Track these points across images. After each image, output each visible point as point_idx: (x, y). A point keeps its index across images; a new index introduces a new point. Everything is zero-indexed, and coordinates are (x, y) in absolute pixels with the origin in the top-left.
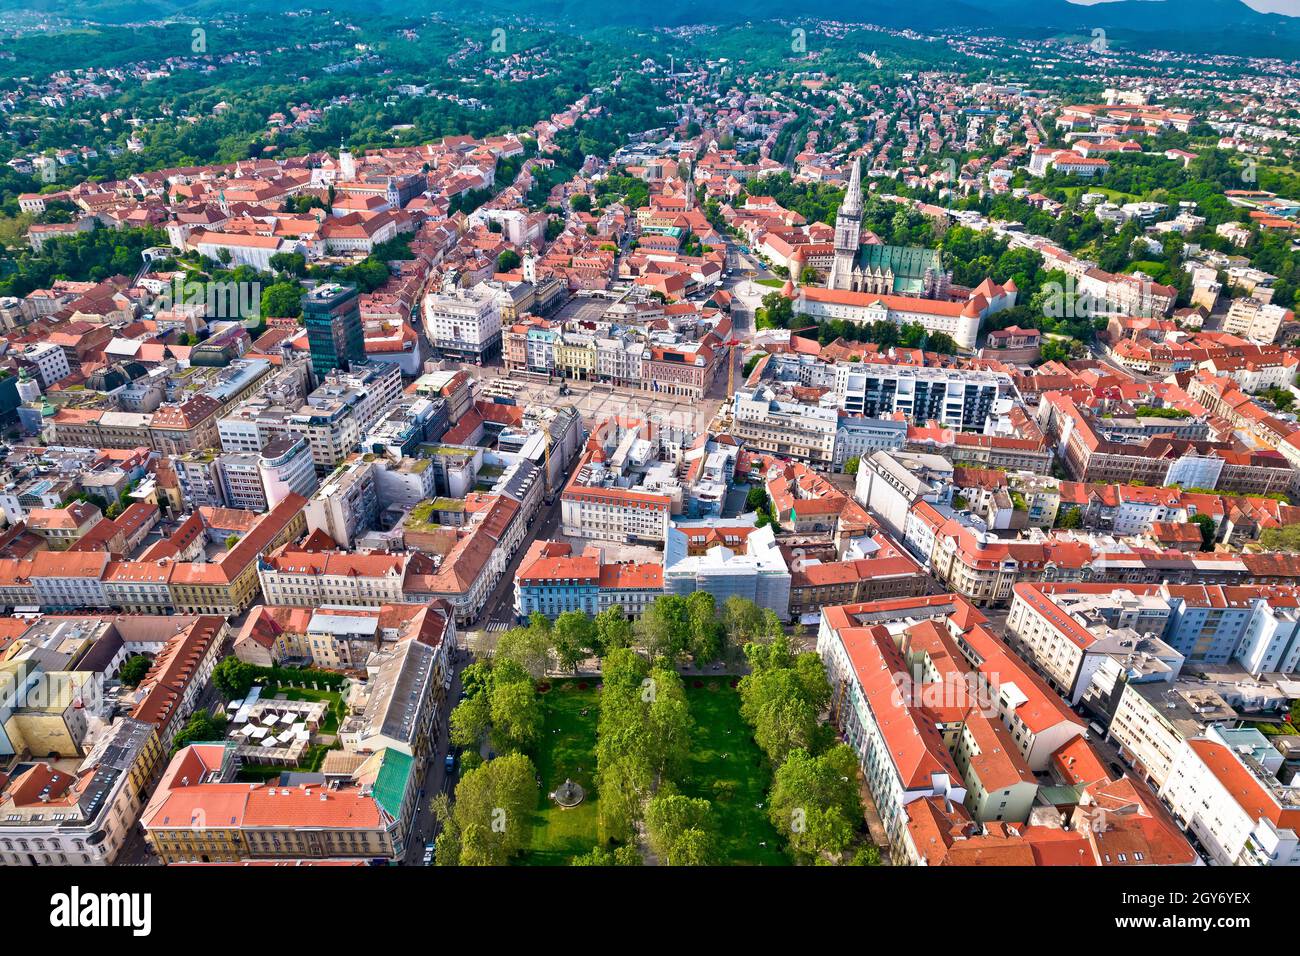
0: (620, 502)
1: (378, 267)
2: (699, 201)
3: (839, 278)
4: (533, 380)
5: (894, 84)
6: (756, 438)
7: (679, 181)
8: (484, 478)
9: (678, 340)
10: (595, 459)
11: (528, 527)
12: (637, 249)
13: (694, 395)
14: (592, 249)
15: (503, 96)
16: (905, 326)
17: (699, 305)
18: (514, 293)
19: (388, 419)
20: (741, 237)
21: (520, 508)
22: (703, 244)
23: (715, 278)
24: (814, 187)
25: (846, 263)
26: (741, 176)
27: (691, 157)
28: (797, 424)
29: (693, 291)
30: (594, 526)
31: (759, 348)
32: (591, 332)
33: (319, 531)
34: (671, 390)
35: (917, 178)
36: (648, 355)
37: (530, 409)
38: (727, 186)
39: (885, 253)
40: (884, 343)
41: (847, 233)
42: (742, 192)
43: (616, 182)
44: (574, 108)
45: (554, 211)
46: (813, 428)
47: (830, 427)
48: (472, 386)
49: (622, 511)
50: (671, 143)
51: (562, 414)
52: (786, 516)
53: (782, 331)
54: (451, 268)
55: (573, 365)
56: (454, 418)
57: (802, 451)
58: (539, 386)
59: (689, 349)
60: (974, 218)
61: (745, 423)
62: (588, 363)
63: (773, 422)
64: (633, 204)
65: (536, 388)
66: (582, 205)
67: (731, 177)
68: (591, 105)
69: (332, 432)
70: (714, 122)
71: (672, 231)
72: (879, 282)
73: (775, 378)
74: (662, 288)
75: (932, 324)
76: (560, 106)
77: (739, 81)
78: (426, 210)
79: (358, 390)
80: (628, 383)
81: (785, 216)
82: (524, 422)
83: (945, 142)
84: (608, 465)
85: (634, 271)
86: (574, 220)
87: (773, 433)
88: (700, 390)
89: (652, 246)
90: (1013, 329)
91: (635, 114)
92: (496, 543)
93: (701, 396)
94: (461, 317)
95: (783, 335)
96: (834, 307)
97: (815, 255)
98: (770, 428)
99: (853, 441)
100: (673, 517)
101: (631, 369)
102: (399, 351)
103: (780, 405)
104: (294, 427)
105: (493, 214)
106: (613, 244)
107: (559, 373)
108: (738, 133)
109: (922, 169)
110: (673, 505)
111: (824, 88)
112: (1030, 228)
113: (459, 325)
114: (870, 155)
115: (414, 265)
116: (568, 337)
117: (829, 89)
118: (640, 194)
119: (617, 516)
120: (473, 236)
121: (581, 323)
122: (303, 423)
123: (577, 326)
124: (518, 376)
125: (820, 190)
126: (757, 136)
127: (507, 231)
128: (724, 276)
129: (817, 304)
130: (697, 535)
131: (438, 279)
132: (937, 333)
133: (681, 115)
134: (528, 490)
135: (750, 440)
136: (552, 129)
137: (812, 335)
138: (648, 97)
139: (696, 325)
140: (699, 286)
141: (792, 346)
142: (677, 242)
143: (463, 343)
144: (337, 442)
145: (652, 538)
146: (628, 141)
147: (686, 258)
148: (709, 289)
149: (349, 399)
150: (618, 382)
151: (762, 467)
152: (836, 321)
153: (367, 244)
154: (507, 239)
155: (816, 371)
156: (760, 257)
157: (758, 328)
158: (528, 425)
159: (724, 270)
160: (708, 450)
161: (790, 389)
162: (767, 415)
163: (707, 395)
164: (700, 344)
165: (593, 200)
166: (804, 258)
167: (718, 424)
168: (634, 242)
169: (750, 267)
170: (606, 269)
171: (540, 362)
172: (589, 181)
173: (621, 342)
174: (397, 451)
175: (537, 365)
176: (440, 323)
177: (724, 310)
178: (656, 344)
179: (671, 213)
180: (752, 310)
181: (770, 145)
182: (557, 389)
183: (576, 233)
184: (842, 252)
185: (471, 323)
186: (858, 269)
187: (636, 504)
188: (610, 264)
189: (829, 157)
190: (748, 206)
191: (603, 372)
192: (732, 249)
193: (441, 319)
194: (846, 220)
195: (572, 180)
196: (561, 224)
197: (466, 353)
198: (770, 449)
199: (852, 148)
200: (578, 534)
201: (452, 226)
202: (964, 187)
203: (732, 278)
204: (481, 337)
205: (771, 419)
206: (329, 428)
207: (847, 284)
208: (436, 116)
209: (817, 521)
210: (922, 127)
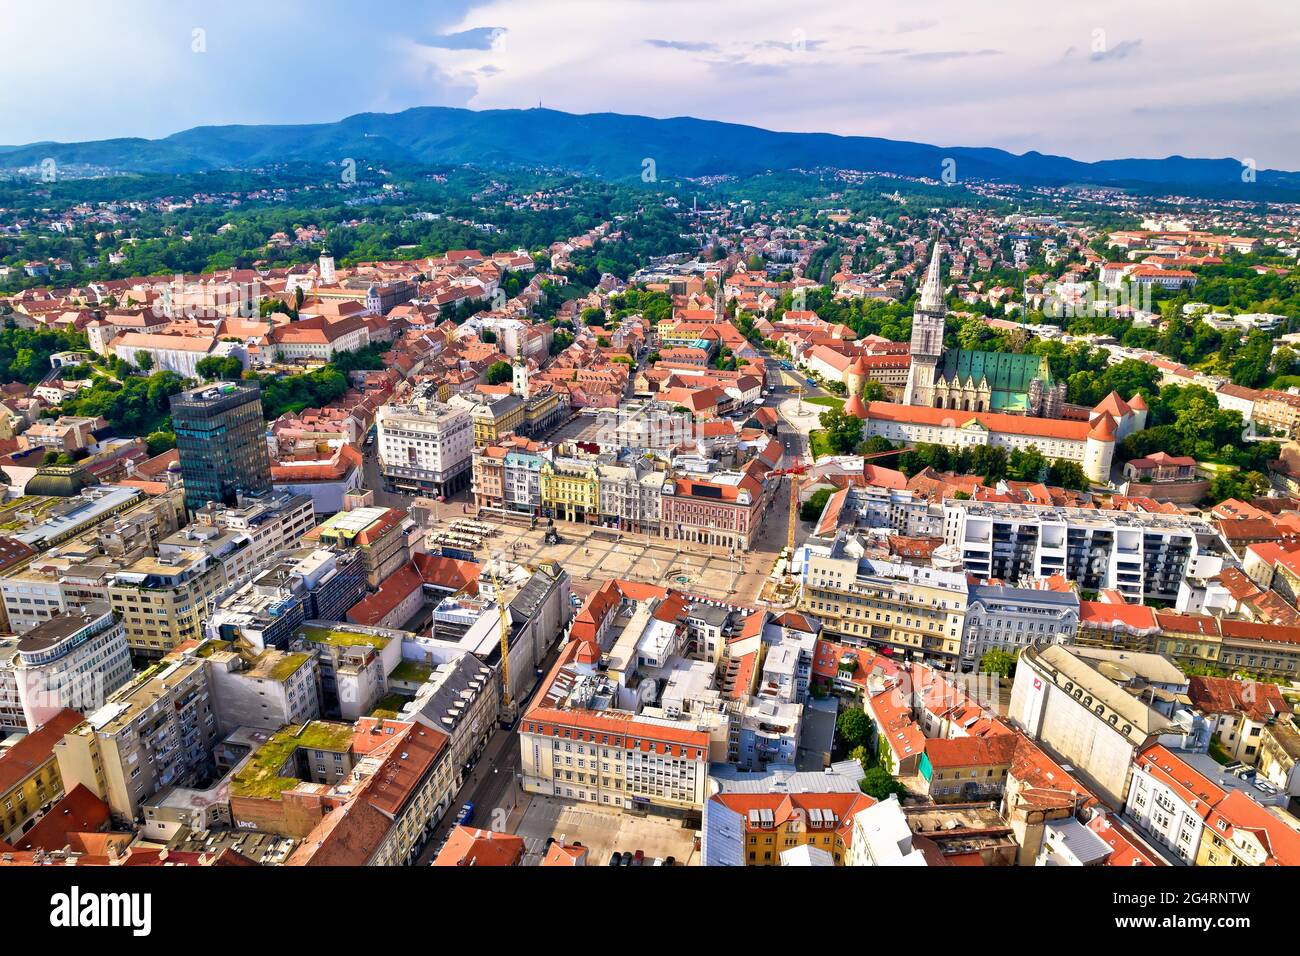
0: (621, 740)
1: (334, 377)
2: (729, 315)
3: (918, 392)
4: (510, 521)
5: (924, 216)
6: (837, 615)
7: (706, 295)
8: (399, 684)
9: (712, 469)
10: (582, 658)
11: (466, 773)
12: (657, 363)
13: (735, 544)
14: (603, 362)
15: (520, 221)
16: (1017, 455)
17: (737, 425)
18: (497, 407)
19: (260, 583)
20: (781, 351)
21: (447, 746)
22: (737, 357)
23: (754, 395)
24: (859, 303)
25: (928, 372)
26: (773, 293)
27: (717, 275)
28: (902, 596)
29: (726, 409)
30: (575, 778)
31: (823, 480)
32: (593, 456)
33: (81, 789)
34: (703, 539)
35: (974, 294)
36: (670, 488)
37: (491, 567)
38: (760, 302)
39: (975, 361)
40: (992, 473)
41: (928, 334)
42: (777, 306)
43: (635, 297)
44: (593, 232)
45: (564, 325)
46: (928, 602)
47: (956, 600)
48: (409, 530)
49: (624, 755)
50: (696, 264)
51: (539, 576)
52: (910, 767)
53: (852, 458)
54: (426, 380)
55: (566, 501)
56: (374, 580)
57: (911, 637)
58: (518, 531)
59: (727, 480)
60: (1054, 332)
61: (820, 593)
62: (587, 498)
63: (864, 592)
64: (653, 319)
65: (513, 533)
66: (595, 319)
67: (764, 294)
68: (611, 230)
69: (176, 601)
70: (739, 247)
71: (698, 344)
72: (971, 397)
73: (857, 523)
74: (689, 404)
75: (1052, 450)
76: (577, 232)
77: (762, 217)
78: (410, 318)
79: (239, 534)
80: (642, 527)
81: (831, 330)
82: (481, 586)
83: (994, 262)
84: (603, 668)
85: (654, 386)
86: (587, 334)
87: (863, 609)
88: (744, 539)
89: (676, 359)
90: (1159, 456)
91: (657, 240)
92: (390, 823)
93: (745, 546)
94: (418, 435)
95: (853, 464)
96: (915, 429)
97: (877, 368)
98: (859, 601)
99: (994, 623)
100: (715, 769)
101: (646, 508)
102: (328, 480)
103: (875, 564)
104: (118, 591)
105: (488, 322)
106: (628, 356)
107: (546, 513)
108: (767, 257)
109: (978, 286)
110: (714, 746)
111: (849, 221)
112: (1129, 341)
113: (415, 446)
114: (913, 275)
115: (382, 376)
116: (561, 463)
117: (856, 222)
118: (662, 306)
119: (616, 764)
120: (462, 346)
121: (580, 445)
122: (134, 585)
123: (574, 448)
124: (492, 516)
125: (866, 305)
126: (787, 260)
127: (503, 342)
128: (765, 393)
129: (892, 425)
130: (758, 807)
131: (407, 392)
132: (1060, 461)
133: (704, 243)
134: (464, 711)
135: (827, 619)
136: (568, 248)
137: (891, 463)
138: (670, 225)
139: (736, 449)
140: (734, 404)
141: (867, 478)
142: (705, 355)
143: (420, 471)
144: (185, 615)
145: (675, 803)
146: (648, 263)
147: (718, 372)
148: (747, 407)
149: (218, 548)
150: (629, 526)
151: (856, 669)
152: (921, 446)
153: (326, 350)
154: (503, 351)
155: (917, 513)
156: (807, 372)
157: (815, 455)
158: (487, 592)
159: (765, 386)
160: (768, 640)
161: (883, 539)
162: (853, 580)
163: (755, 545)
164: (743, 474)
165: (608, 315)
166: (865, 370)
167: (773, 589)
168: (652, 355)
169: (795, 383)
170: (619, 383)
171: (522, 497)
172: (605, 297)
173: (633, 471)
174: (256, 638)
175: (517, 501)
176: (392, 444)
177: (770, 431)
178: (682, 473)
179: (696, 326)
180: (805, 432)
181: (802, 266)
182: (541, 534)
183: (585, 347)
184: (920, 358)
185: (431, 443)
186: (942, 380)
187: (648, 745)
188: (623, 378)
189: (868, 278)
190: (785, 321)
191: (608, 512)
192: (772, 365)
193: (392, 438)
194: (926, 317)
195: (586, 297)
196: (569, 338)
197: (424, 483)
198: (860, 633)
199: (891, 269)
200: (548, 790)
201: (437, 336)
202: (1032, 302)
203: (775, 395)
204: (443, 463)
205: (860, 587)
206: (171, 594)
207: (929, 399)
208: (445, 235)
209: (969, 779)
210: (965, 249)
